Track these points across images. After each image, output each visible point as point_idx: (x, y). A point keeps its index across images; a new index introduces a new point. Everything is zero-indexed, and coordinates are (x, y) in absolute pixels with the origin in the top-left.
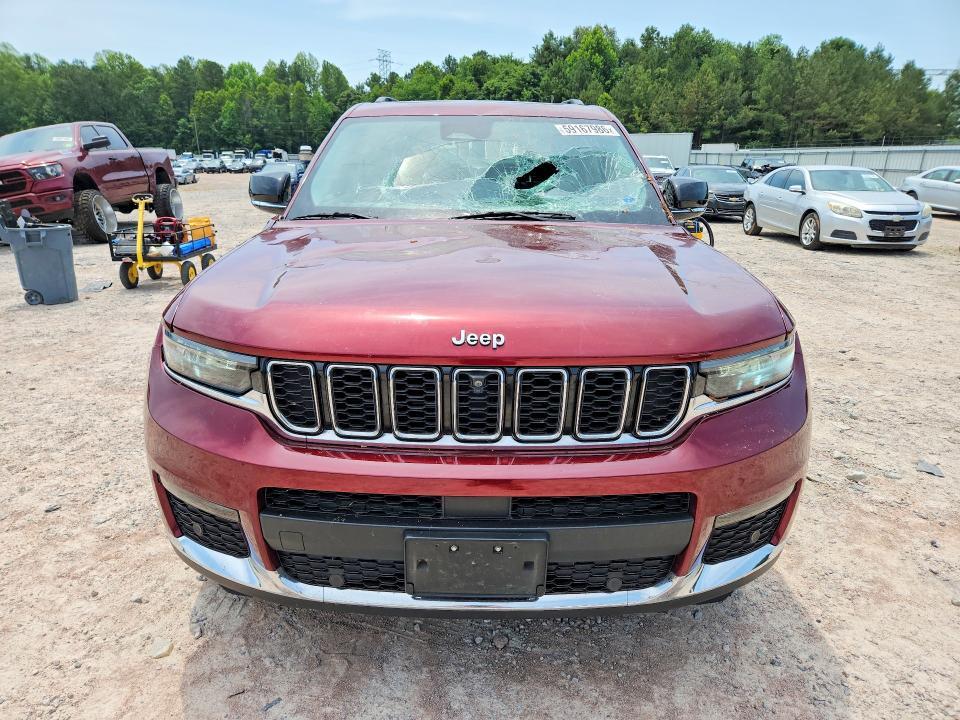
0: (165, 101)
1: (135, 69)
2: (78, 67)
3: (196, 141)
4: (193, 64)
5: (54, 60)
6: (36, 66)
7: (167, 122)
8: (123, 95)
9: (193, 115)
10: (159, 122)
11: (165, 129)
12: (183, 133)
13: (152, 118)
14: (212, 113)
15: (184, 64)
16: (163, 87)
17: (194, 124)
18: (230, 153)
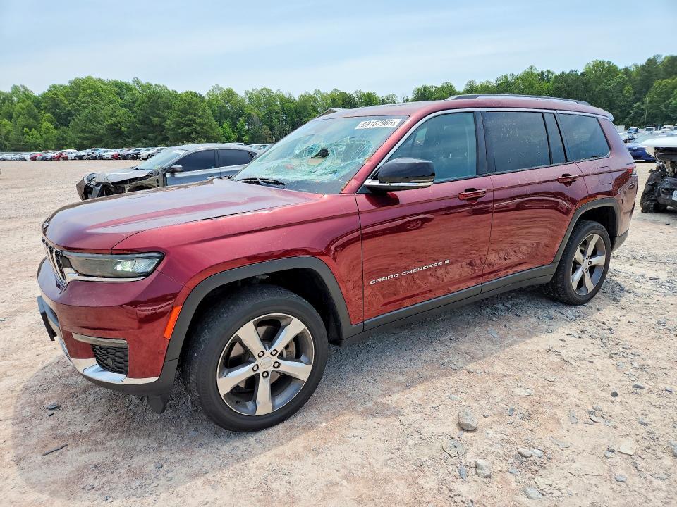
0: (628, 91)
1: (612, 70)
2: (572, 75)
3: (644, 118)
4: (659, 60)
5: (558, 73)
6: (546, 78)
7: (625, 106)
8: (597, 90)
9: (647, 99)
10: (619, 106)
11: (621, 112)
12: (636, 113)
13: (614, 104)
14: (663, 96)
15: (651, 62)
16: (630, 81)
17: (646, 107)
18: (672, 126)
